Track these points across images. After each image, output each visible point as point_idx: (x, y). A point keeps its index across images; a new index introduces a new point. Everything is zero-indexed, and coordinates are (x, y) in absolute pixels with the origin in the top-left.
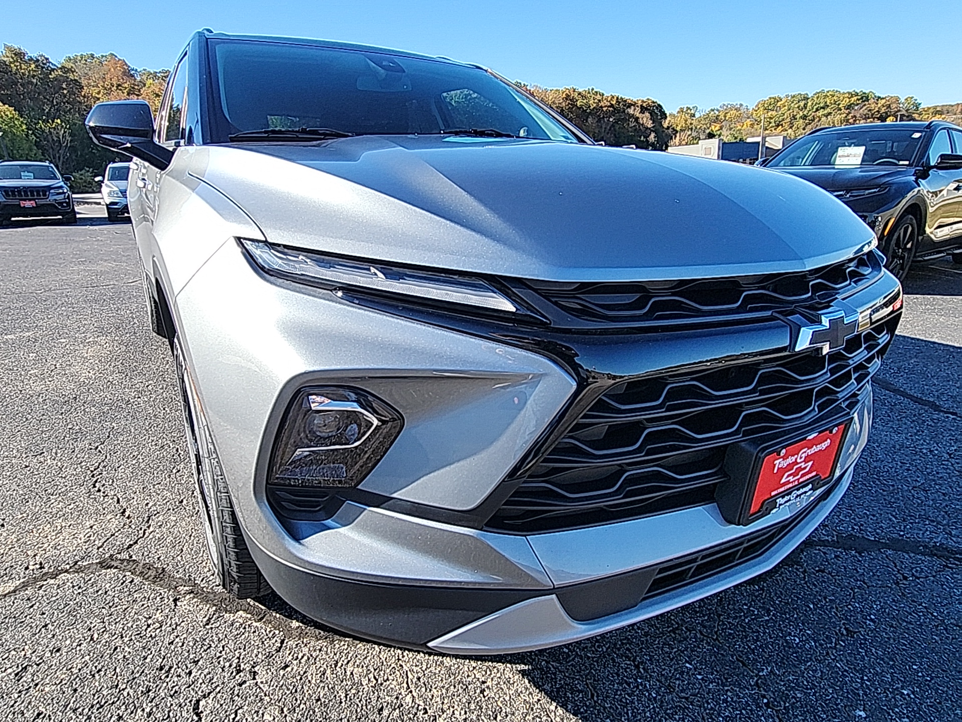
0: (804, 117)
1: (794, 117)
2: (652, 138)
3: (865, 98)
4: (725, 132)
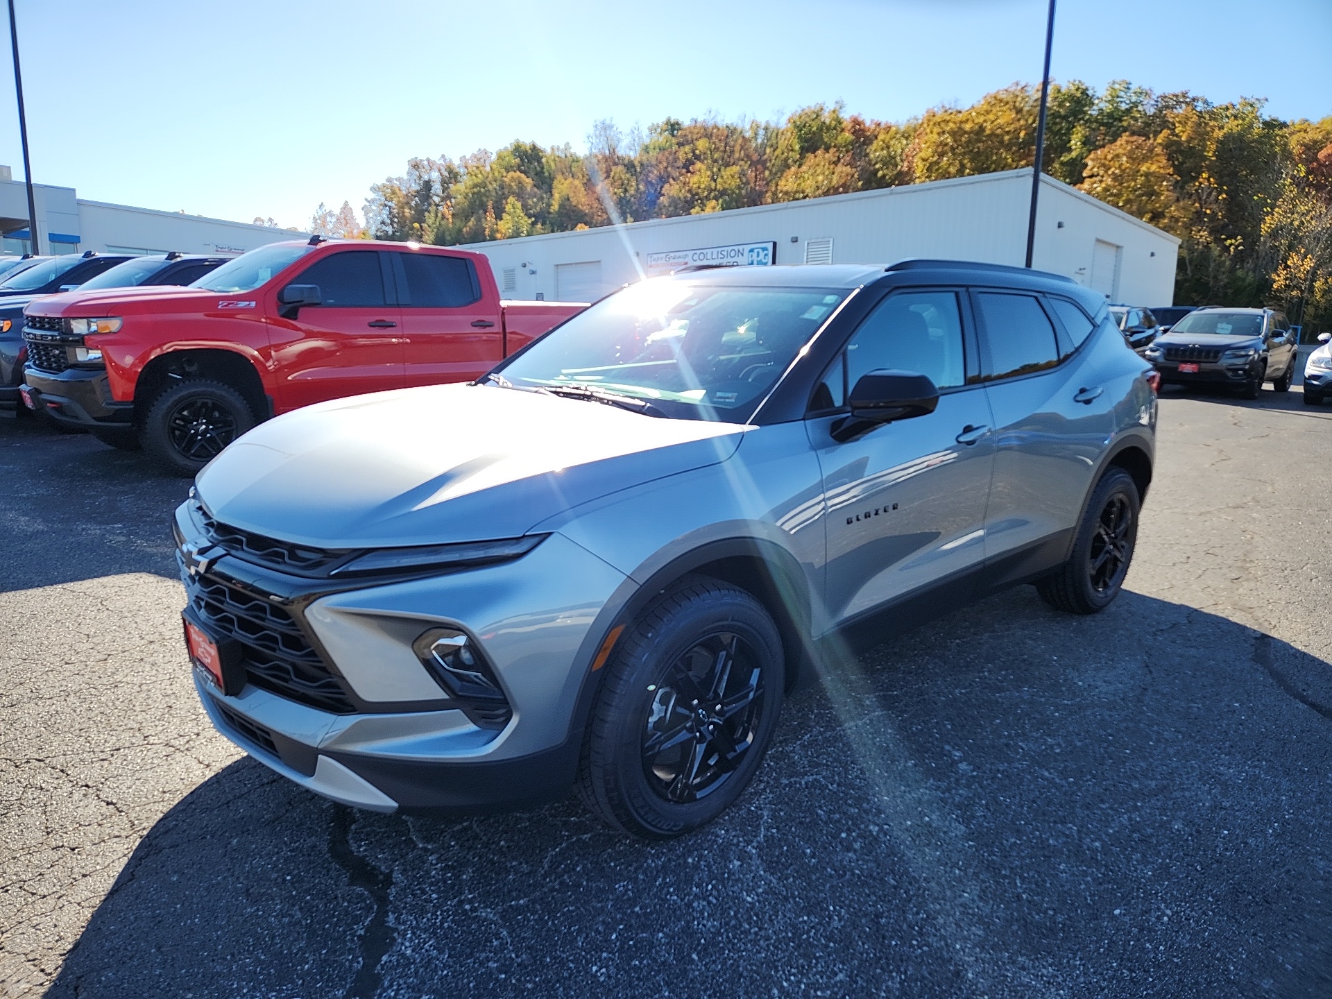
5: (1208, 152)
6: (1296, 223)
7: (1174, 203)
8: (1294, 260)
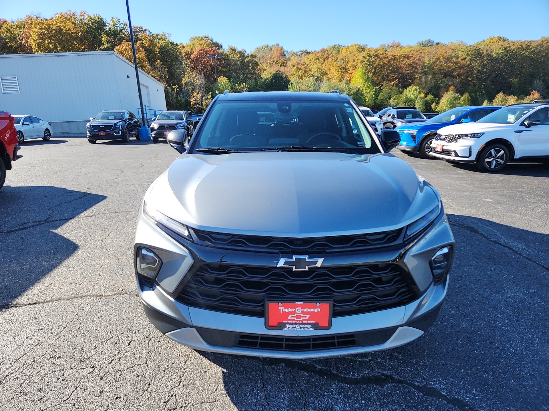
5: (156, 52)
6: (192, 81)
7: (151, 71)
8: (195, 94)
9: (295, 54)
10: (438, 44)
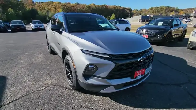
0: (157, 11)
1: (156, 11)
2: (130, 15)
3: (169, 8)
4: (143, 14)
9: (37, 3)
10: (80, 4)
